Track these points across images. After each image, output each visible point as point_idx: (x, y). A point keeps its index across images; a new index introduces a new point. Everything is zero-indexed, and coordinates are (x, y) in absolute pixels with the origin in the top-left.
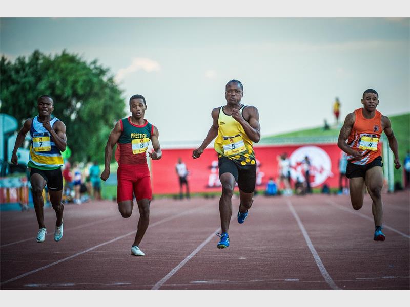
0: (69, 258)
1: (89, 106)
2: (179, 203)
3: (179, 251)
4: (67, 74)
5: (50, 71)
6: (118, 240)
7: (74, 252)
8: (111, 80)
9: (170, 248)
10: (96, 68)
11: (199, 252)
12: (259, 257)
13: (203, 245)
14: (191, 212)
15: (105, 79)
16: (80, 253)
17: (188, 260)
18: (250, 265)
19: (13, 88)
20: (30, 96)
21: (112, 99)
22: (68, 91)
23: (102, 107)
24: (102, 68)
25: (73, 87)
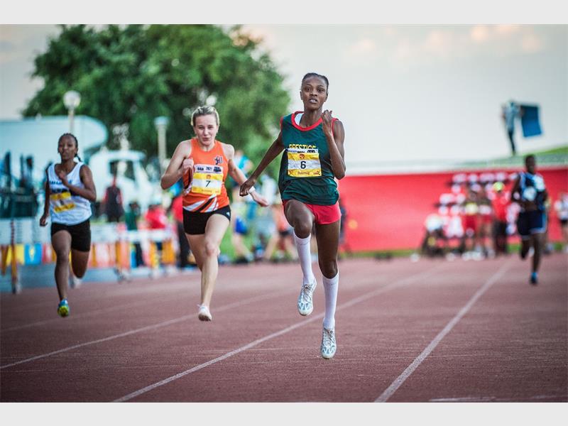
0: (215, 360)
1: (230, 103)
2: (384, 266)
3: (401, 348)
4: (192, 47)
5: (163, 42)
6: (295, 330)
7: (222, 351)
8: (265, 58)
9: (383, 342)
10: (241, 38)
11: (436, 349)
12: (539, 358)
13: (439, 337)
14: (409, 281)
15: (255, 55)
16: (233, 353)
17: (419, 363)
18: (526, 370)
19: (98, 72)
20: (129, 85)
21: (268, 89)
22: (194, 76)
23: (251, 104)
24: (251, 38)
25: (202, 69)
